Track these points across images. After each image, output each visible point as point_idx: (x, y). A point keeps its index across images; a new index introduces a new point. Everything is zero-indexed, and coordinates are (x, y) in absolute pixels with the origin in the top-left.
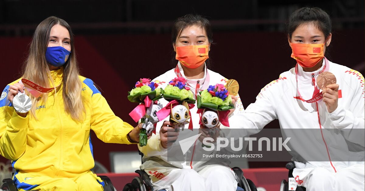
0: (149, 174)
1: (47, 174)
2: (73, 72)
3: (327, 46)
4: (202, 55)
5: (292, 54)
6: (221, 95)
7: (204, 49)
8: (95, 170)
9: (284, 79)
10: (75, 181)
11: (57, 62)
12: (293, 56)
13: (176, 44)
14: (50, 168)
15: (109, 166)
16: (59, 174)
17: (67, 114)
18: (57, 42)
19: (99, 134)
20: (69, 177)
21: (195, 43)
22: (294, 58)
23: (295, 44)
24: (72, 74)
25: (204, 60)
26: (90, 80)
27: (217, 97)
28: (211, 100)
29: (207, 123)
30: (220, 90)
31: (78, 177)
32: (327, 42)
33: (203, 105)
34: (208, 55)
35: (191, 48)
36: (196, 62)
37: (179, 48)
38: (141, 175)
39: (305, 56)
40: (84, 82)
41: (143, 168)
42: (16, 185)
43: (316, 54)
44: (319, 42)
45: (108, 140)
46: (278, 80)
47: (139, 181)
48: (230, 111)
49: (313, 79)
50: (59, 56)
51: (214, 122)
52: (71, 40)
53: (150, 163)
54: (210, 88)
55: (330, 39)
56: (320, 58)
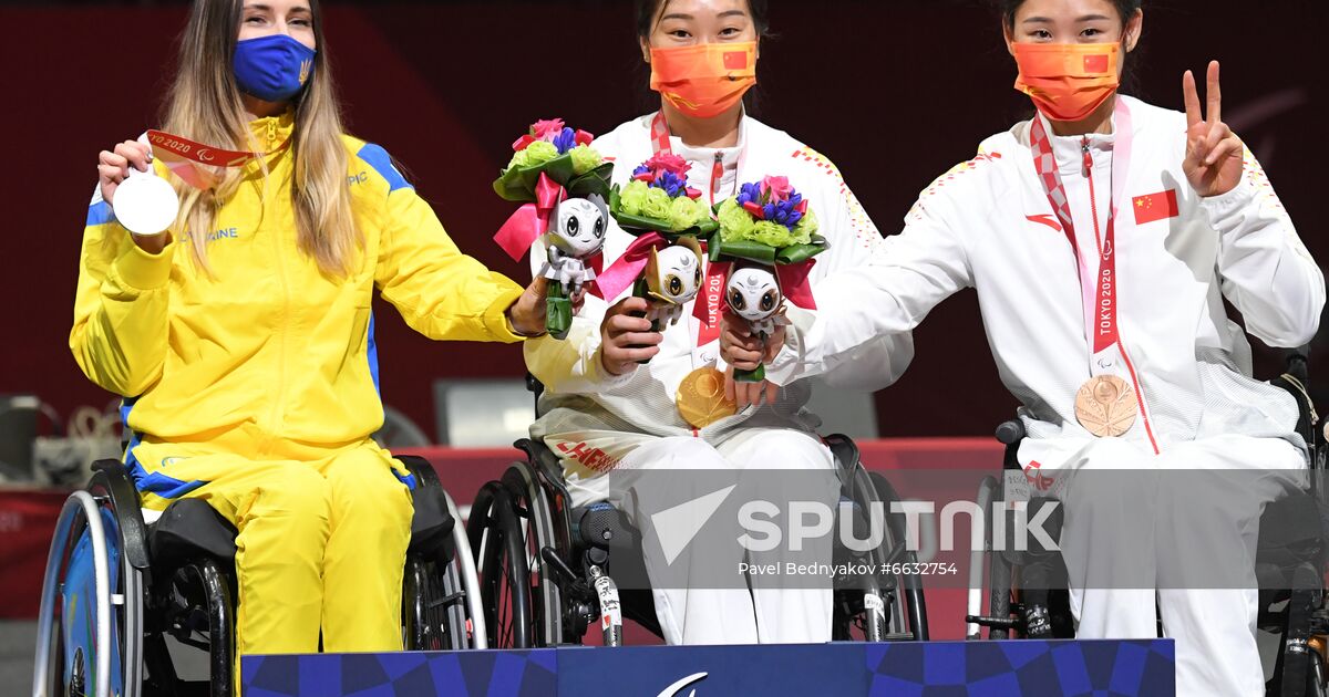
0: (558, 452)
1: (234, 447)
2: (320, 116)
3: (1129, 49)
4: (735, 73)
5: (1019, 79)
6: (782, 213)
7: (742, 55)
8: (385, 436)
9: (994, 159)
10: (321, 471)
11: (276, 84)
12: (1019, 84)
13: (651, 38)
14: (244, 429)
15: (433, 425)
16: (270, 448)
17: (305, 256)
18: (269, 23)
19: (412, 312)
20: (302, 458)
21: (714, 37)
22: (1025, 91)
23: (1025, 46)
24: (317, 124)
25: (740, 90)
26: (377, 149)
27: (771, 220)
28: (753, 233)
29: (743, 306)
30: (777, 198)
31: (330, 458)
32: (1129, 38)
33: (729, 250)
34: (754, 73)
35: (701, 51)
36: (715, 99)
37: (660, 52)
38: (534, 456)
39: (1058, 85)
40: (362, 155)
41: (538, 434)
42: (133, 480)
43: (1094, 75)
44: (1102, 36)
45: (443, 333)
46: (973, 161)
47: (527, 476)
48: (814, 261)
49: (1084, 155)
50: (279, 66)
51: (767, 300)
52: (312, 14)
53: (561, 415)
54: (745, 194)
55: (1136, 29)
56: (1107, 90)
